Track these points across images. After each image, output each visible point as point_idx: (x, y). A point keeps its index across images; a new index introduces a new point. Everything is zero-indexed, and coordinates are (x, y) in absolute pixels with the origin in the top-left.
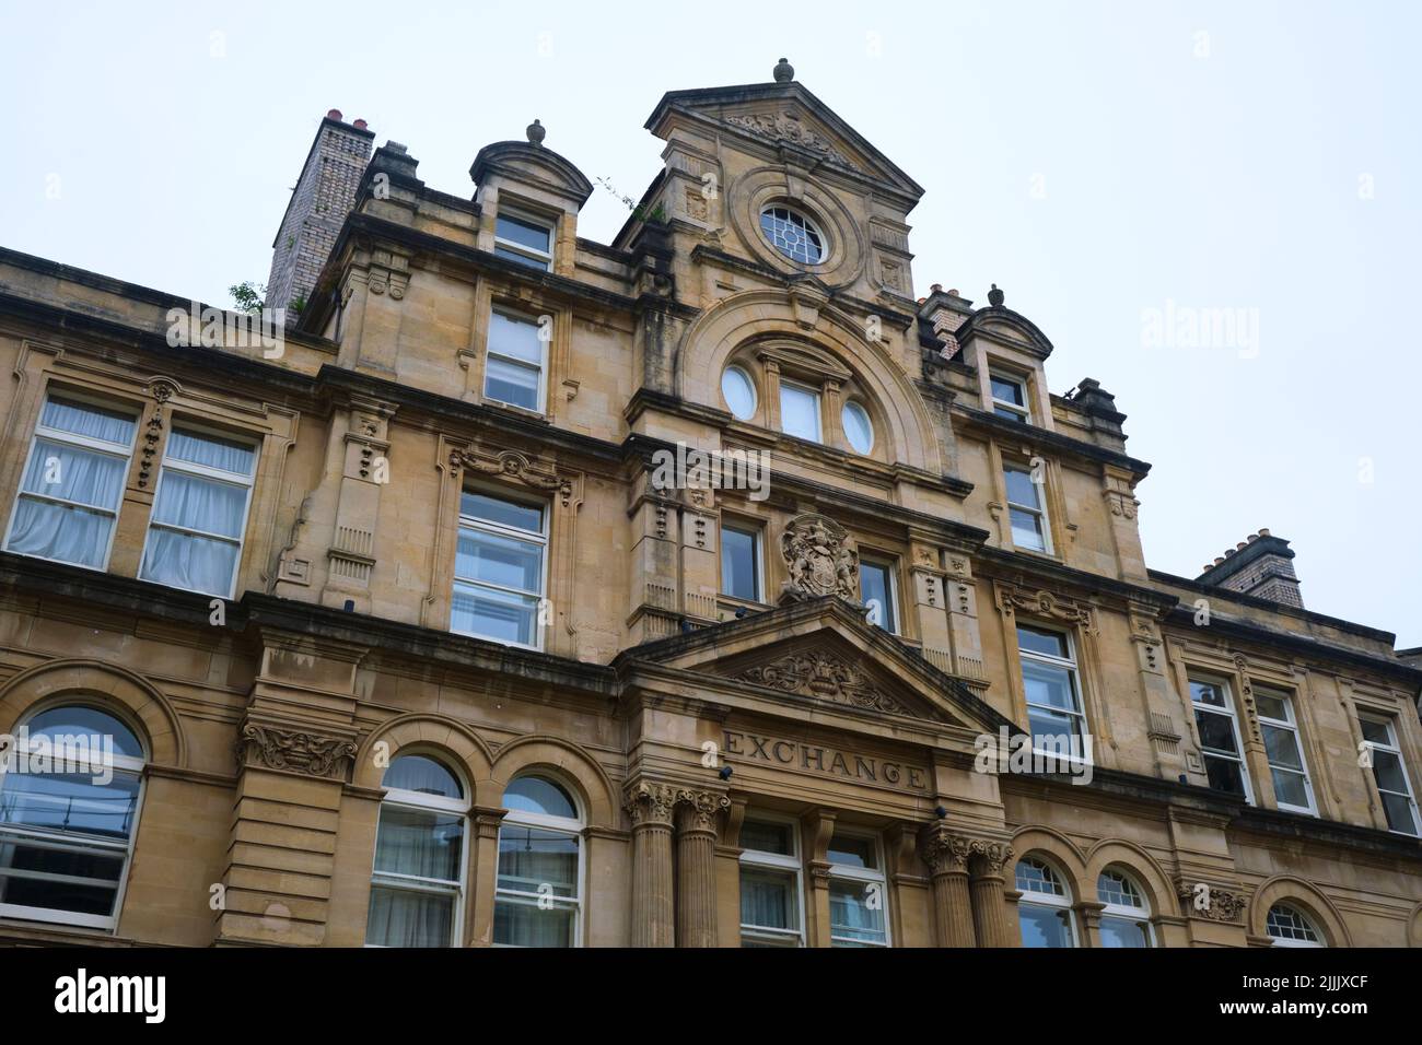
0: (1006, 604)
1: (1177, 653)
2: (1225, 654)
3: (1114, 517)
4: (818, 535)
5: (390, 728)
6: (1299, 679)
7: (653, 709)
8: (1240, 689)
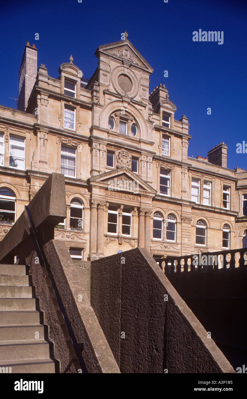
0: (159, 166)
1: (191, 175)
2: (200, 175)
3: (183, 147)
4: (124, 154)
6: (213, 180)
7: (94, 188)
8: (201, 181)
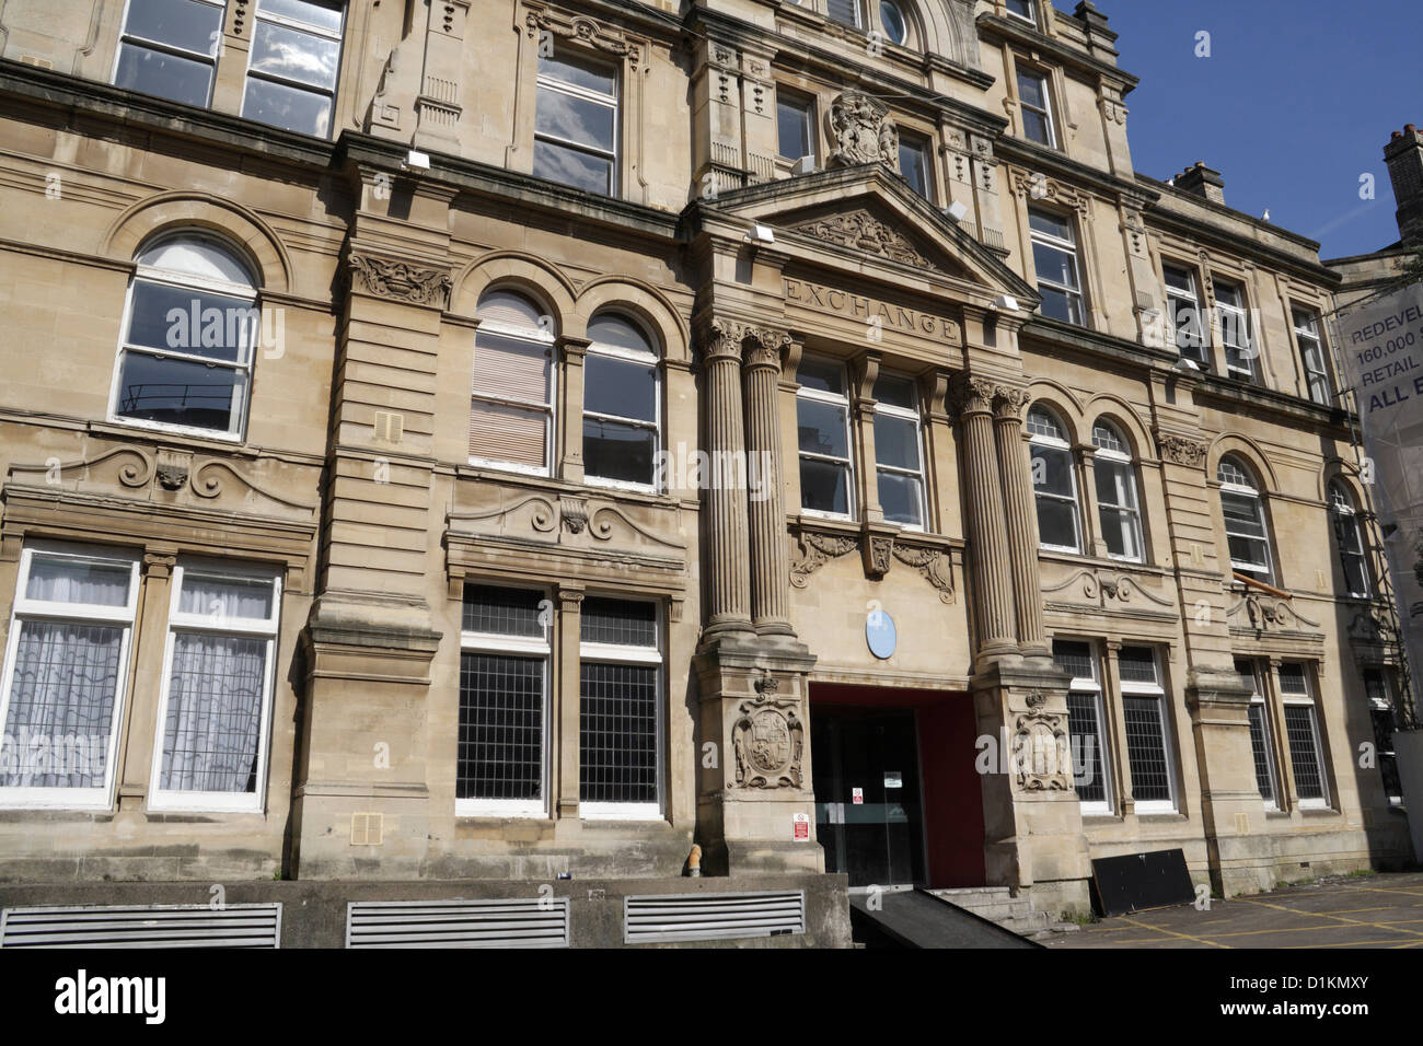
0: (1019, 188)
1: (1156, 243)
2: (1191, 248)
3: (1106, 121)
4: (863, 109)
5: (482, 263)
6: (1248, 273)
7: (721, 253)
8: (1203, 278)
